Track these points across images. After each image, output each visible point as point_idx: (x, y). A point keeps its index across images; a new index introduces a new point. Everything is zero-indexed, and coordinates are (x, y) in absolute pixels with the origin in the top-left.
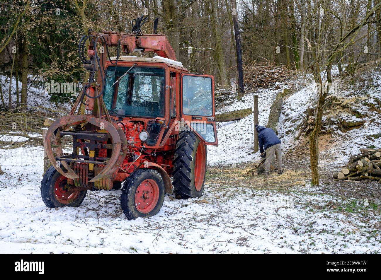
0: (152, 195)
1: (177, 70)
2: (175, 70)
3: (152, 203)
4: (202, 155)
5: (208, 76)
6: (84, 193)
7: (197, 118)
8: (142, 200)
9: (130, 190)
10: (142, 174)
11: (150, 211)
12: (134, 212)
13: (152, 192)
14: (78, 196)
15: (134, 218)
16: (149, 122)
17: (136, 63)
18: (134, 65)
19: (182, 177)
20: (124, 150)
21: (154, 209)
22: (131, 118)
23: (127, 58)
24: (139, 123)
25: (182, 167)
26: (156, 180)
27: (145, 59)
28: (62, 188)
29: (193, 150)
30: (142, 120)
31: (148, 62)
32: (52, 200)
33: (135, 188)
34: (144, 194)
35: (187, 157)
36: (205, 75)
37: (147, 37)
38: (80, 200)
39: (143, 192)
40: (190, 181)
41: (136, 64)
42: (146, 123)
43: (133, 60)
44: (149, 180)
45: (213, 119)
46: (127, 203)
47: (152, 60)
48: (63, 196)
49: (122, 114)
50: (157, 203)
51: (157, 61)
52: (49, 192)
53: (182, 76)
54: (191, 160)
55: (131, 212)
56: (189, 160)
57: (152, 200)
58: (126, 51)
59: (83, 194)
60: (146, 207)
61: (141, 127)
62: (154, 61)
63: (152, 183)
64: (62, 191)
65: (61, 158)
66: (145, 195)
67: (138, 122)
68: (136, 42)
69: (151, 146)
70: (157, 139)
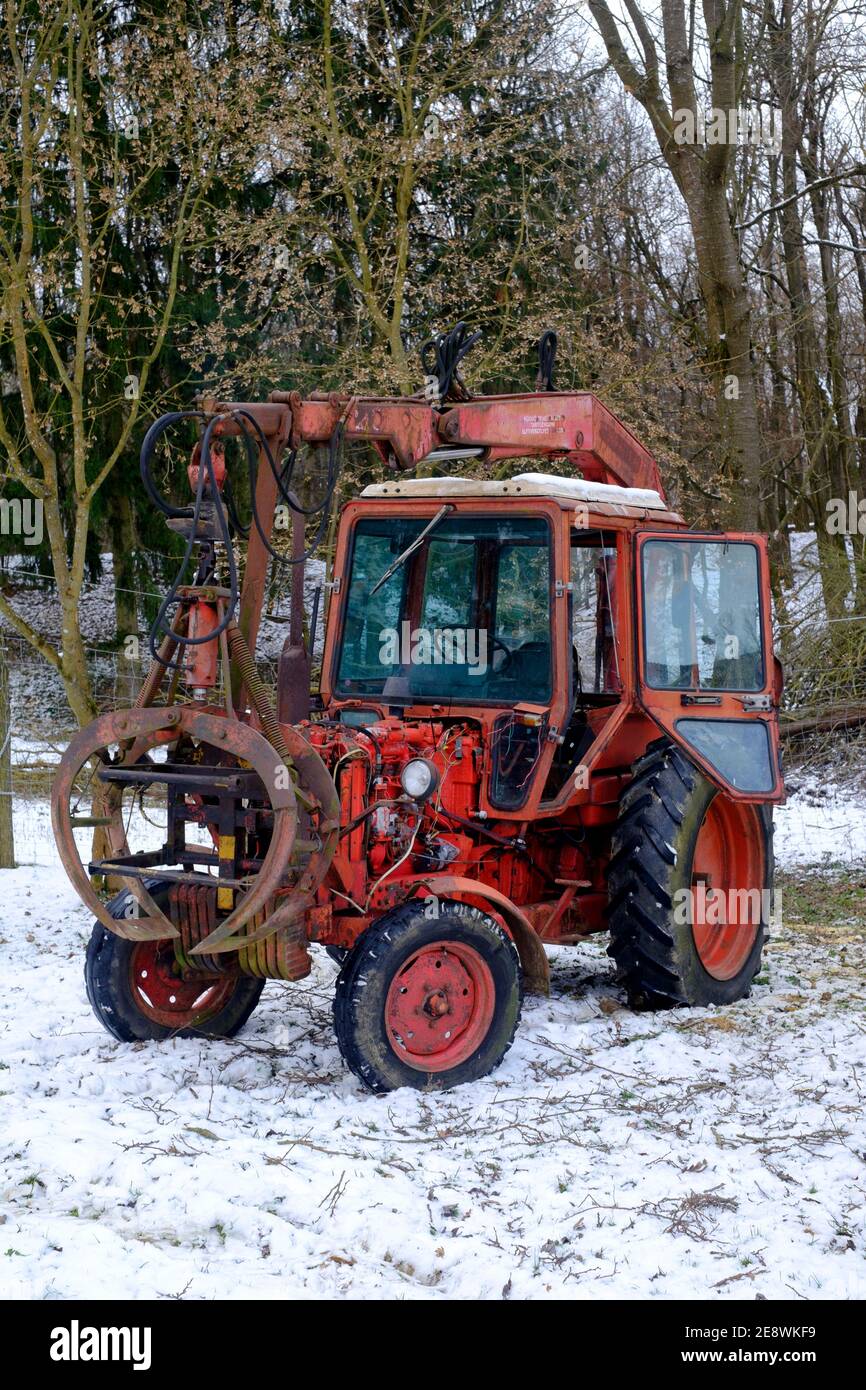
0: (467, 1000)
1: (620, 522)
2: (605, 520)
3: (469, 1034)
4: (748, 841)
5: (743, 536)
6: (252, 987)
7: (699, 700)
8: (422, 1021)
9: (361, 983)
10: (412, 922)
11: (458, 1063)
12: (383, 1067)
13: (465, 992)
14: (226, 998)
15: (382, 1090)
16: (502, 720)
17: (451, 502)
18: (443, 509)
19: (640, 928)
20: (326, 834)
21: (473, 1057)
22: (437, 707)
23: (422, 487)
24: (464, 725)
25: (636, 891)
26: (480, 943)
27: (481, 487)
28: (164, 971)
29: (678, 824)
30: (473, 714)
31: (492, 498)
32: (121, 1013)
33: (380, 975)
34: (429, 999)
35: (654, 852)
36: (731, 536)
37: (489, 407)
38: (237, 1015)
39: (426, 989)
40: (668, 943)
41: (452, 508)
42: (489, 725)
43: (440, 492)
44: (445, 943)
45: (764, 703)
46: (352, 1033)
47: (505, 489)
48: (173, 999)
49: (399, 695)
50: (488, 1033)
51: (522, 493)
52: (108, 985)
53: (640, 541)
54: (672, 864)
55: (370, 1068)
56: (662, 863)
57: (470, 1018)
58: (392, 463)
59: (247, 990)
60: (441, 1046)
61: (468, 740)
62: (512, 491)
63: (462, 955)
64: (166, 980)
65: (104, 866)
66: (433, 1001)
67: (459, 721)
68: (436, 424)
69: (510, 810)
70: (526, 787)
